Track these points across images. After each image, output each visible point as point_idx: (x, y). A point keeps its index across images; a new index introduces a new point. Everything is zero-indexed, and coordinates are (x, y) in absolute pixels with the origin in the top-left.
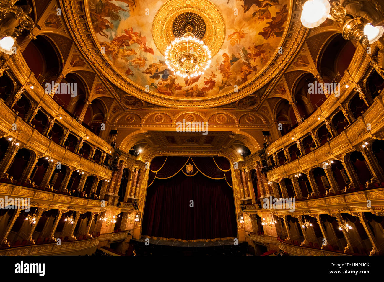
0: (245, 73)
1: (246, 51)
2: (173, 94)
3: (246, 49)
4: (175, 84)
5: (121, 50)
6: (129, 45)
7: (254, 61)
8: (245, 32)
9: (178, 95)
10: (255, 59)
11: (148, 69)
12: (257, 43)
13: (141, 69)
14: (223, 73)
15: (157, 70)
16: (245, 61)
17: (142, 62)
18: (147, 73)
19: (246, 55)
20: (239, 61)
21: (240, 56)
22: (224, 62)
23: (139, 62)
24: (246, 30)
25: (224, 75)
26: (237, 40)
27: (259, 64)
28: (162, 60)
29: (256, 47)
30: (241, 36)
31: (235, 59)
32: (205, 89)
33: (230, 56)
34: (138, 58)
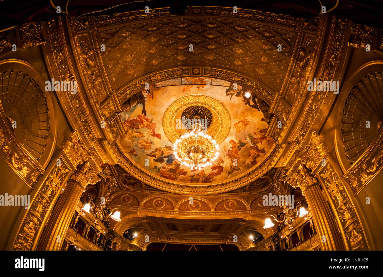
0: (254, 156)
1: (252, 136)
2: (177, 179)
3: (252, 134)
4: (180, 169)
5: (130, 131)
6: (138, 128)
7: (261, 144)
8: (249, 120)
9: (182, 180)
10: (262, 142)
11: (153, 152)
12: (261, 128)
13: (146, 152)
14: (231, 158)
15: (162, 154)
16: (253, 146)
17: (148, 145)
18: (151, 156)
19: (253, 140)
20: (246, 146)
21: (247, 142)
22: (232, 148)
23: (145, 144)
24: (249, 118)
25: (232, 160)
26: (243, 128)
27: (266, 146)
28: (168, 146)
29: (261, 132)
30: (246, 124)
31: (242, 144)
32: (212, 174)
33: (237, 142)
34: (145, 141)
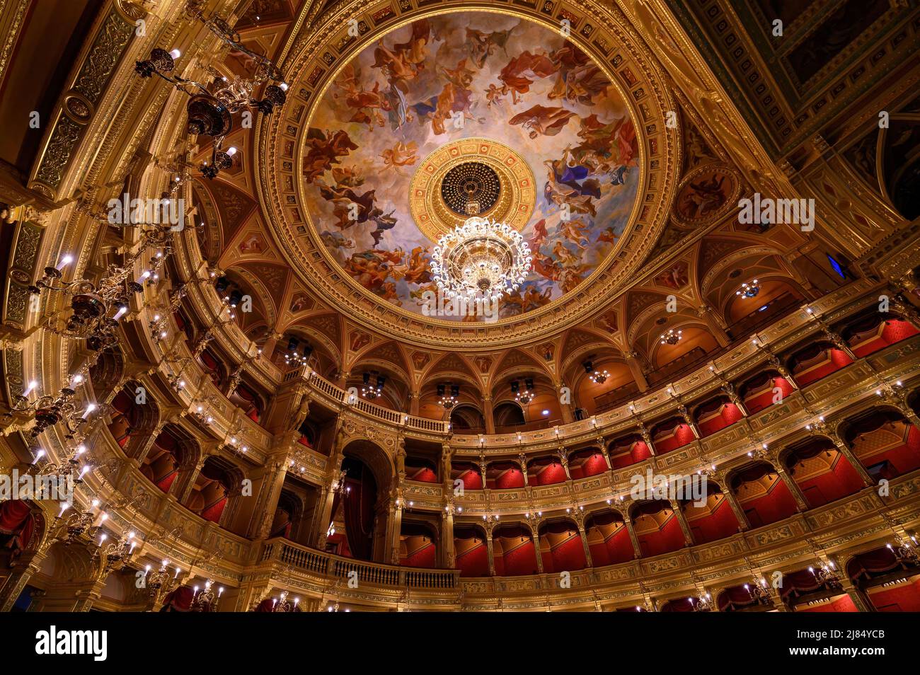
0: (411, 58)
1: (391, 119)
2: (619, 123)
3: (388, 124)
7: (377, 84)
8: (383, 159)
10: (375, 90)
12: (363, 129)
14: (467, 88)
16: (400, 93)
19: (393, 110)
20: (415, 103)
21: (407, 111)
24: (379, 163)
26: (401, 149)
27: (368, 71)
29: (367, 120)
30: (391, 155)
31: (422, 110)
33: (429, 124)
